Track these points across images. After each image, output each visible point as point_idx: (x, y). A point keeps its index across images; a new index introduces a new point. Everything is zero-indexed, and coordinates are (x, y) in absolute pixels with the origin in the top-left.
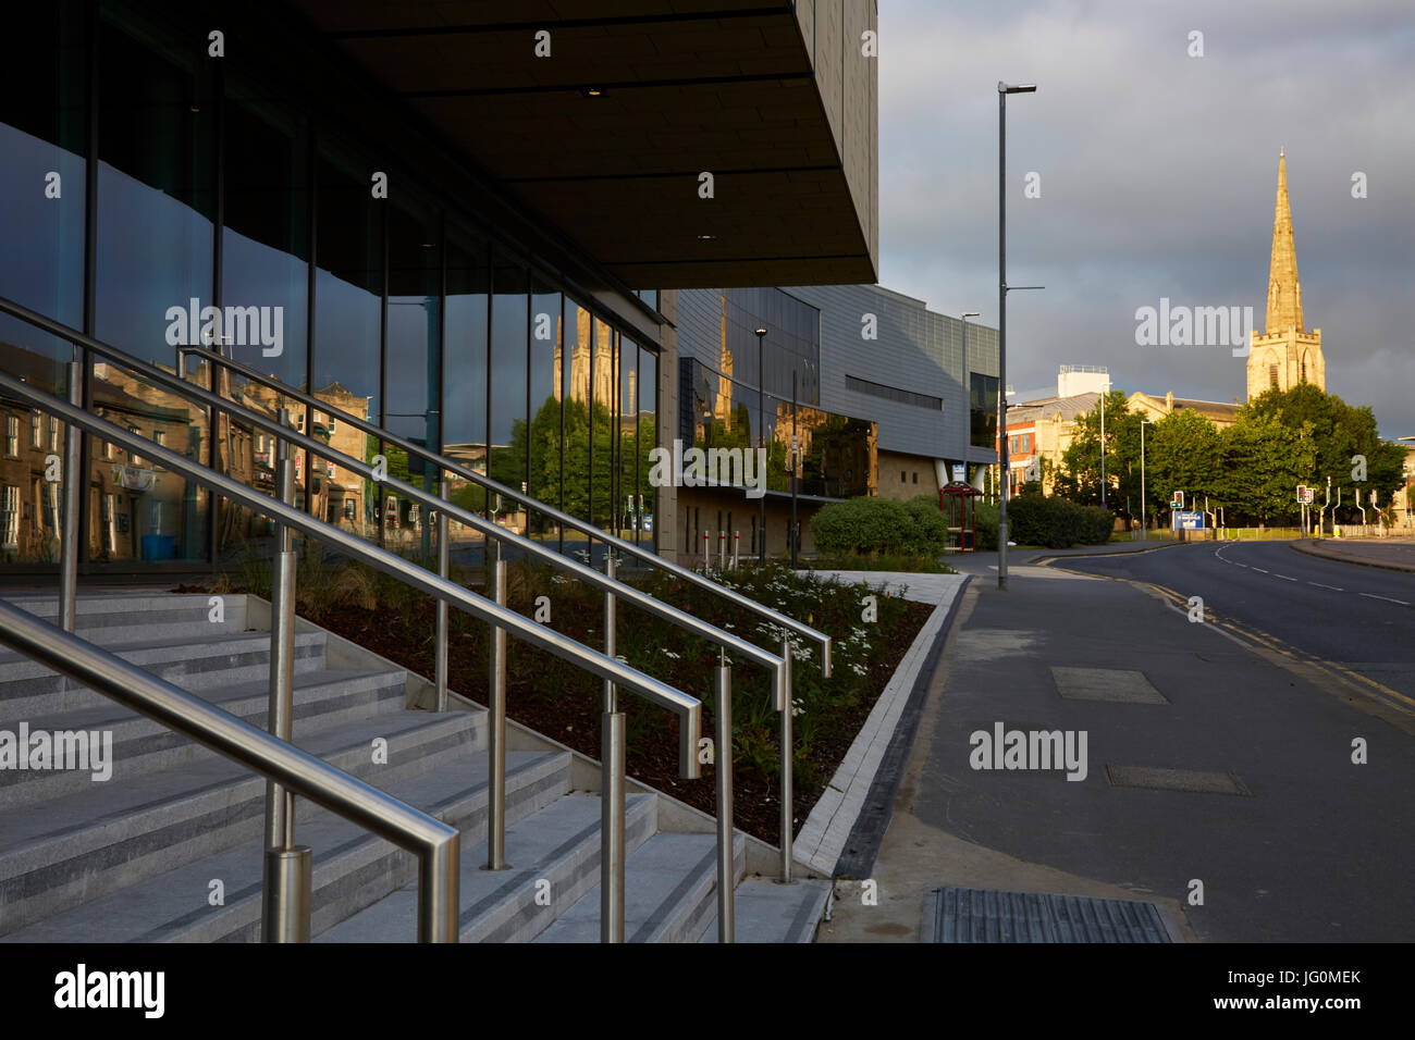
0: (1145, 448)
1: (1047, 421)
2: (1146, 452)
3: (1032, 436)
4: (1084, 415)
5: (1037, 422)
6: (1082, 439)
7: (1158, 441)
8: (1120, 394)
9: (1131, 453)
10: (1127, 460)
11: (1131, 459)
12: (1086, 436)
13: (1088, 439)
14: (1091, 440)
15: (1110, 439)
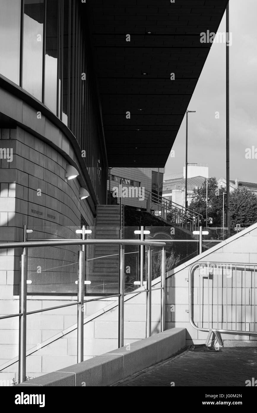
0: (225, 205)
1: (178, 190)
2: (225, 207)
3: (171, 197)
4: (196, 188)
5: (173, 191)
6: (196, 200)
7: (231, 202)
8: (214, 179)
9: (218, 207)
10: (217, 210)
11: (219, 210)
12: (198, 199)
13: (199, 200)
14: (200, 201)
15: (209, 200)
